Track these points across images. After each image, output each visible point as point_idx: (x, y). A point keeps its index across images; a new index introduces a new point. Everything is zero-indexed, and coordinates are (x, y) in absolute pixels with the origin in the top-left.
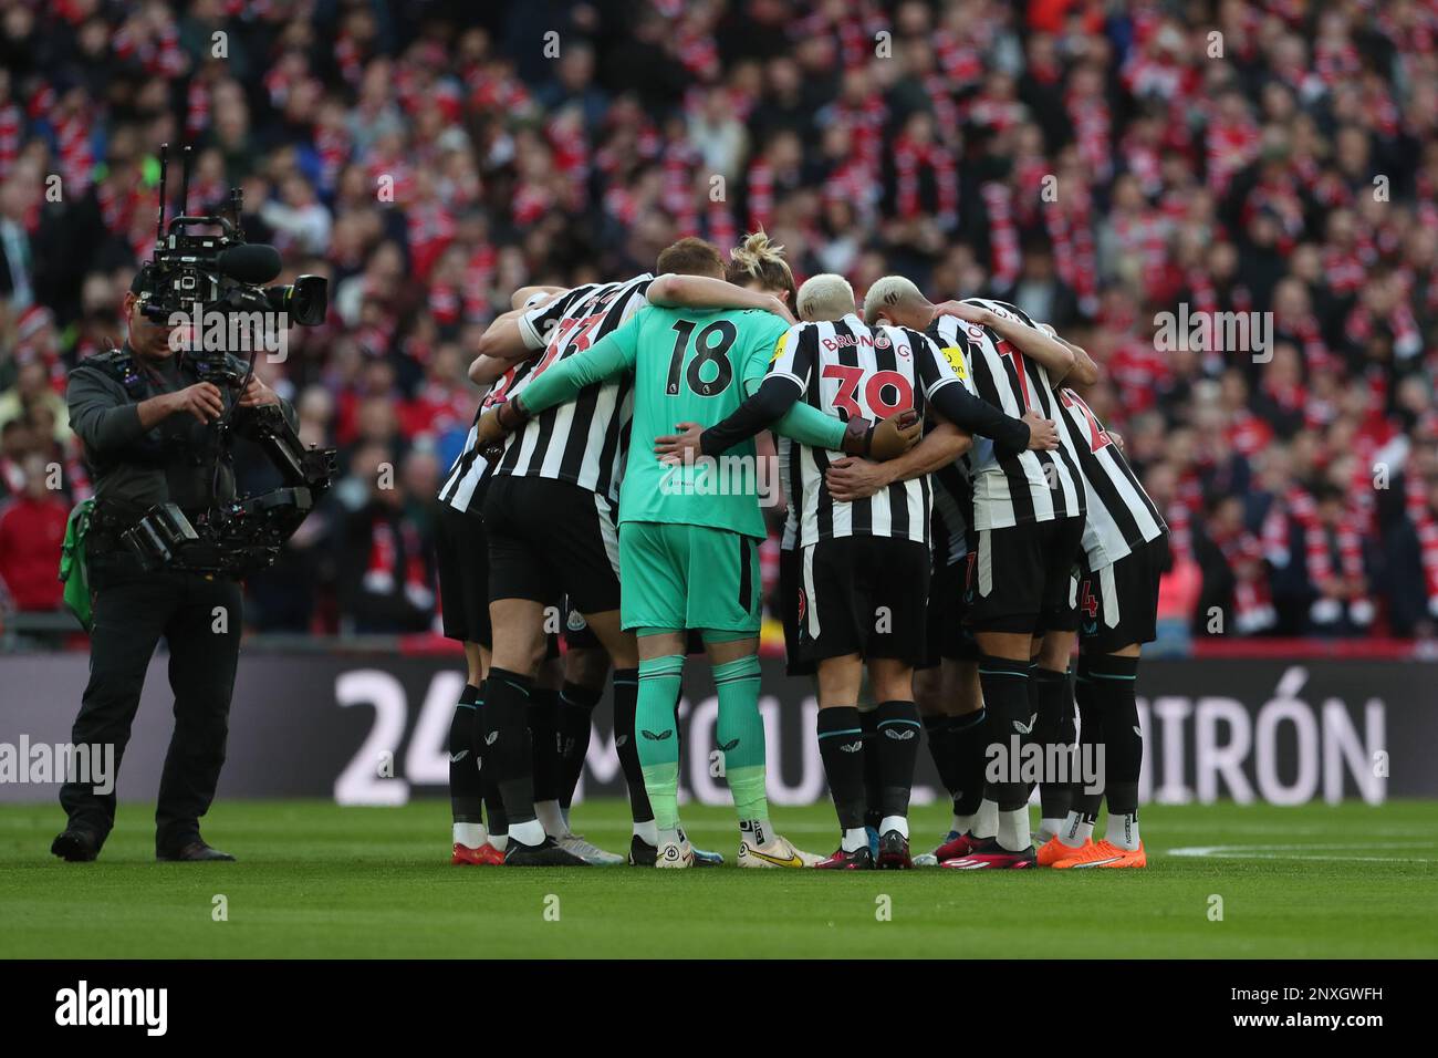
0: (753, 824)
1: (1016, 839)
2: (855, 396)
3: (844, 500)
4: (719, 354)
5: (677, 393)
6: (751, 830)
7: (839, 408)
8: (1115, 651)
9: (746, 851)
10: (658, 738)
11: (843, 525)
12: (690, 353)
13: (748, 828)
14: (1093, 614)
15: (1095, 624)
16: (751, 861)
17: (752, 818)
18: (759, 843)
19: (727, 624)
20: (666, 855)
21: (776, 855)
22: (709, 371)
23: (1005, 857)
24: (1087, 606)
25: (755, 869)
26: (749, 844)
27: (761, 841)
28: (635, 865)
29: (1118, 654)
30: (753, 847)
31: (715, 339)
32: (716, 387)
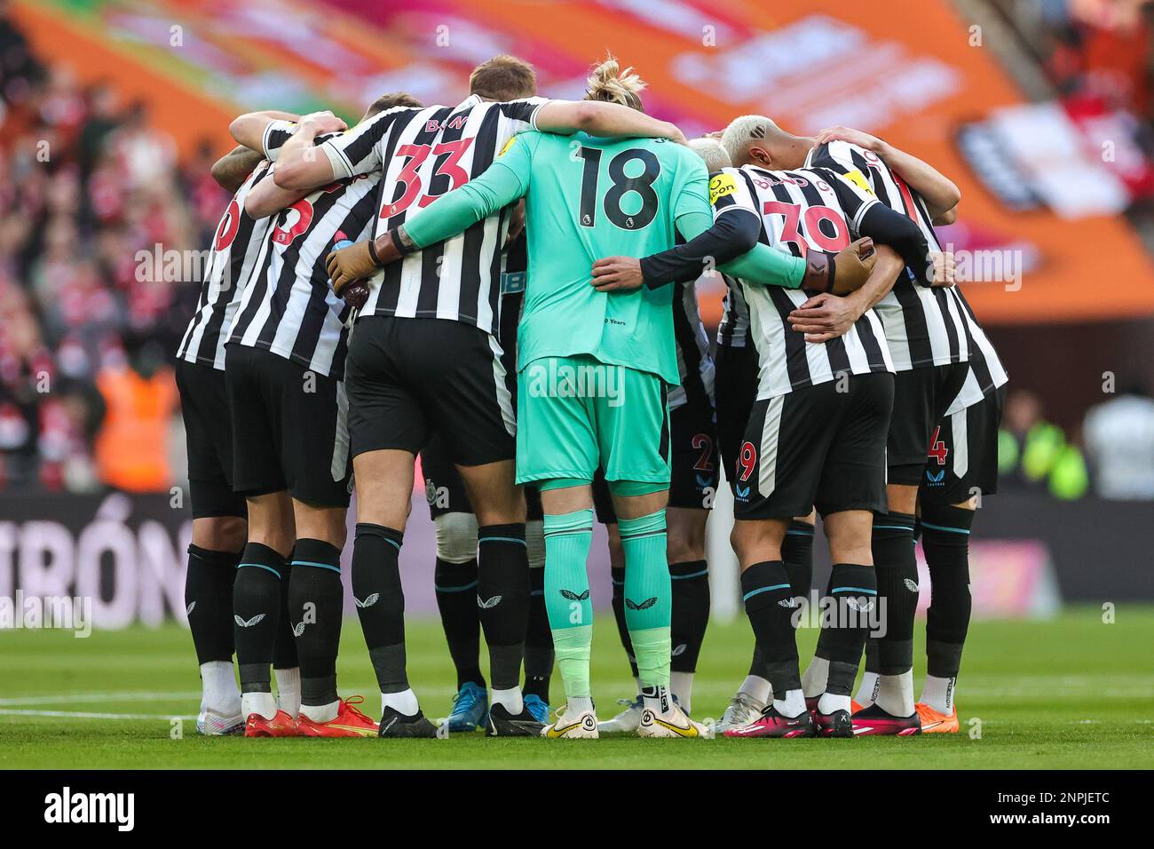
0: (660, 691)
1: (903, 704)
2: (800, 231)
3: (820, 341)
4: (644, 185)
5: (592, 225)
6: (657, 696)
7: (789, 244)
8: (961, 502)
9: (652, 721)
10: (579, 598)
11: (820, 369)
12: (605, 183)
13: (654, 694)
14: (941, 462)
15: (943, 472)
16: (657, 730)
17: (659, 684)
18: (664, 711)
19: (648, 476)
20: (584, 724)
21: (677, 724)
22: (631, 203)
23: (892, 723)
24: (936, 453)
25: (659, 739)
26: (656, 713)
27: (665, 710)
28: (498, 735)
29: (961, 506)
30: (659, 716)
31: (634, 169)
32: (640, 221)
